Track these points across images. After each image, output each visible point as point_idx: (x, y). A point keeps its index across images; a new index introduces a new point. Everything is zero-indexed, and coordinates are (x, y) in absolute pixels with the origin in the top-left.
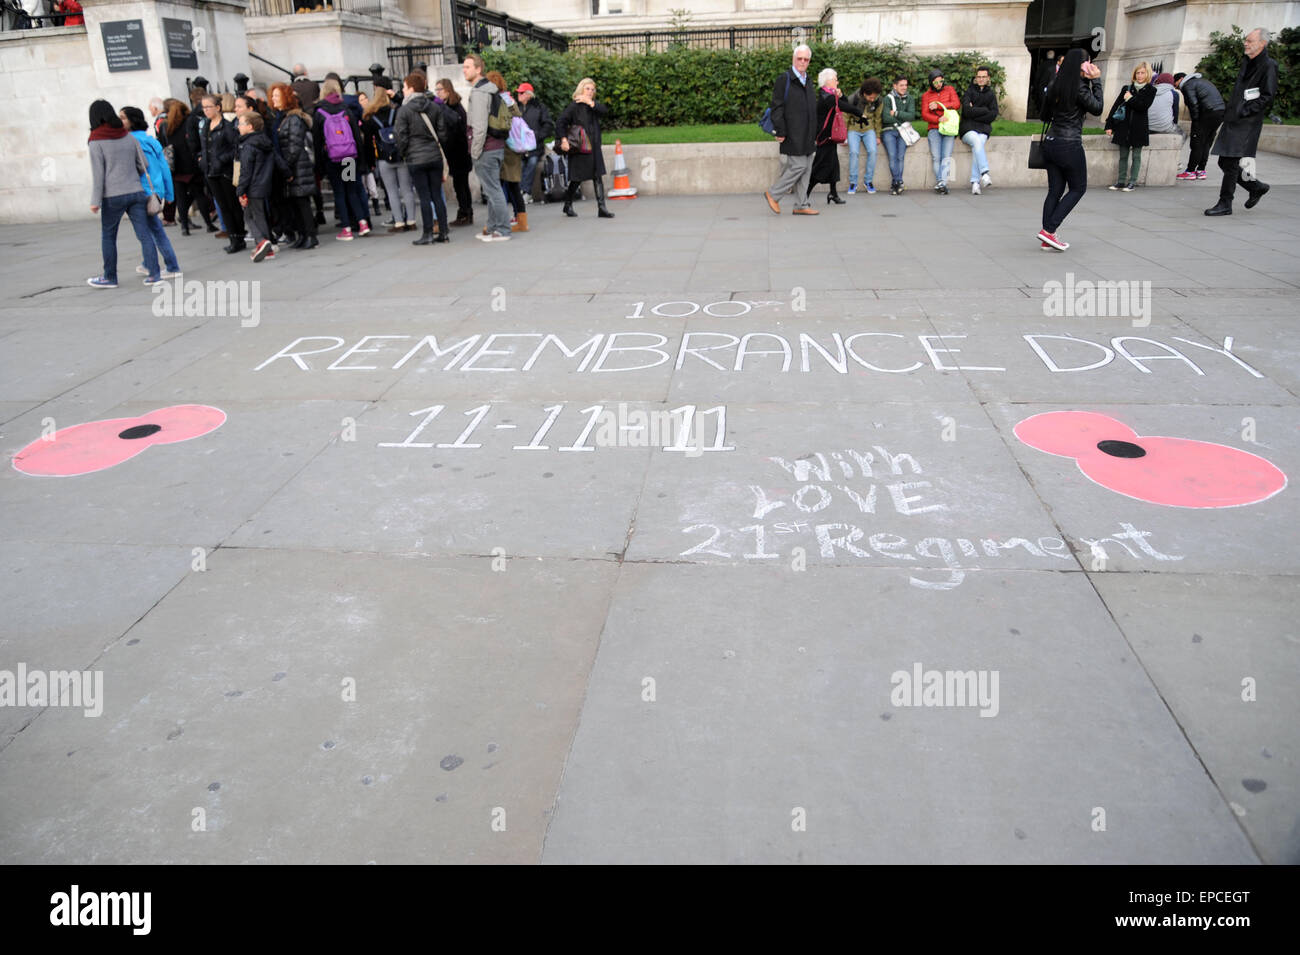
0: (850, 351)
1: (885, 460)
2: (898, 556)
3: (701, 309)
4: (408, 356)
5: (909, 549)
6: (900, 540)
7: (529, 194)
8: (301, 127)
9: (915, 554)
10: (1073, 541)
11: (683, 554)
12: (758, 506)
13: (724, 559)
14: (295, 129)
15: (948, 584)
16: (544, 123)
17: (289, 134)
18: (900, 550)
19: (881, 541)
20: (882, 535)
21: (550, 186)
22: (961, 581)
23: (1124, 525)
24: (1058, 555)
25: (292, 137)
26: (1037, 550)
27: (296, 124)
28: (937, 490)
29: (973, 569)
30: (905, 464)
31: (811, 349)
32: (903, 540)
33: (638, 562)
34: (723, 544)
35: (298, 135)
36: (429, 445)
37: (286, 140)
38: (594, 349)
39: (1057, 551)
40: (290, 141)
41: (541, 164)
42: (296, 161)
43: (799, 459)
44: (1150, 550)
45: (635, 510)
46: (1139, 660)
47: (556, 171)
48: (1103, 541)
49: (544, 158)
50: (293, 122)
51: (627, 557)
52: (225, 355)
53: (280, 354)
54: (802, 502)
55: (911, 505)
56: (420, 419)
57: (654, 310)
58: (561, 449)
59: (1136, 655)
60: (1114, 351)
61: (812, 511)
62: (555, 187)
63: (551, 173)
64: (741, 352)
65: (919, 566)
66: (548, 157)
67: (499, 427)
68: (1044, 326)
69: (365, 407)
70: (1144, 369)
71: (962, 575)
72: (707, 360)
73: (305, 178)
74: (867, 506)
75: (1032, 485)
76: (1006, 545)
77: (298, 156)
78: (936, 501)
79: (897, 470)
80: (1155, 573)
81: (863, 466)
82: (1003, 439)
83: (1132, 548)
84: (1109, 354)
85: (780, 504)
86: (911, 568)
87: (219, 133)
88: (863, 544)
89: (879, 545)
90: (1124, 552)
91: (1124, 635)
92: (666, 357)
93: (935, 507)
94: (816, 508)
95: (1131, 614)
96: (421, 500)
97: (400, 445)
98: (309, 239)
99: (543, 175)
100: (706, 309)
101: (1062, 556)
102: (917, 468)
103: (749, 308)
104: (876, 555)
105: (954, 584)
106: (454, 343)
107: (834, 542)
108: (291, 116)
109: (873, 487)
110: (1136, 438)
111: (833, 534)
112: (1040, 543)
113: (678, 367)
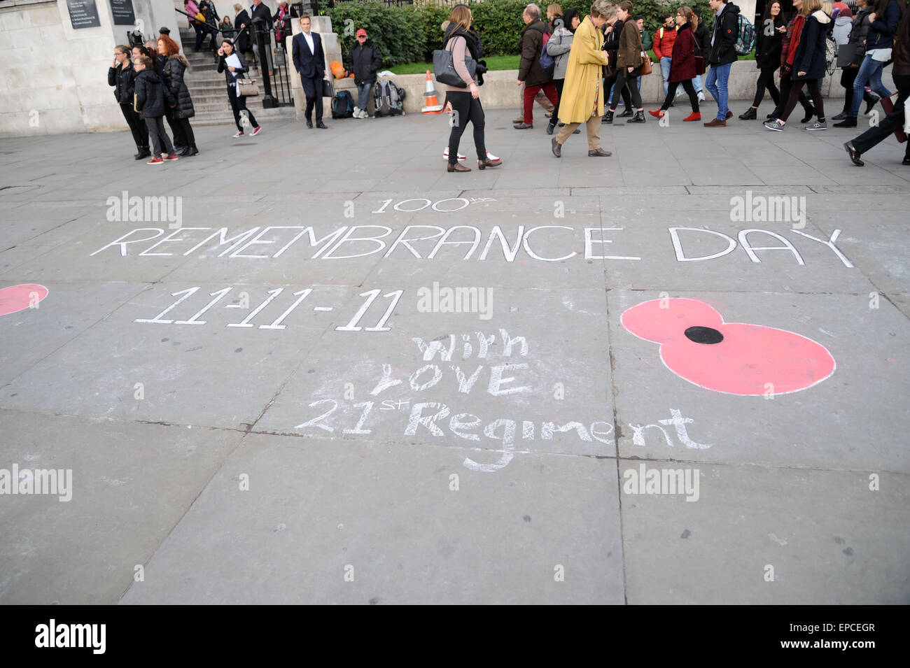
0: (525, 242)
1: (503, 341)
2: (466, 436)
3: (431, 205)
4: (201, 244)
5: (479, 431)
6: (475, 420)
7: (365, 111)
8: (179, 67)
9: (481, 435)
10: (622, 426)
11: (300, 426)
12: (380, 384)
13: (326, 433)
14: (175, 69)
15: (495, 466)
16: (376, 58)
17: (171, 73)
18: (471, 431)
19: (460, 421)
20: (463, 415)
21: (380, 105)
22: (507, 463)
23: (672, 411)
24: (602, 440)
25: (173, 75)
26: (586, 434)
27: (175, 66)
28: (531, 372)
29: (523, 452)
30: (516, 348)
31: (497, 239)
32: (479, 420)
33: (260, 433)
34: (333, 419)
35: (177, 74)
36: (170, 322)
37: (169, 78)
38: (334, 239)
39: (602, 436)
40: (172, 78)
41: (374, 89)
42: (177, 92)
43: (434, 340)
44: (684, 438)
45: (284, 384)
46: (623, 554)
47: (384, 94)
48: (648, 426)
49: (376, 84)
50: (173, 64)
51: (254, 428)
52: (78, 243)
53: (114, 243)
54: (416, 381)
55: (502, 387)
56: (177, 298)
57: (396, 207)
58: (262, 327)
59: (623, 550)
60: (738, 242)
61: (420, 389)
62: (383, 104)
63: (380, 95)
64: (442, 242)
65: (479, 447)
66: (378, 83)
67: (228, 306)
68: (690, 220)
69: (146, 288)
70: (755, 259)
71: (510, 458)
72: (412, 250)
73: (185, 105)
74: (465, 387)
75: (613, 369)
76: (563, 429)
77: (178, 89)
78: (525, 383)
79: (508, 351)
80: (679, 461)
81: (481, 348)
82: (609, 323)
83: (670, 435)
84: (733, 243)
85: (399, 382)
86: (472, 449)
87: (128, 73)
88: (443, 424)
89: (457, 424)
90: (661, 439)
91: (622, 527)
92: (383, 245)
93: (520, 389)
94: (424, 387)
95: (638, 505)
96: (136, 370)
97: (149, 321)
98: (191, 149)
99: (376, 97)
100: (434, 206)
101: (605, 441)
102: (524, 351)
103: (467, 202)
104: (449, 435)
105: (500, 467)
106: (238, 234)
107: (421, 420)
108: (172, 59)
109: (481, 367)
110: (720, 324)
111: (425, 413)
112: (592, 428)
113: (387, 255)
